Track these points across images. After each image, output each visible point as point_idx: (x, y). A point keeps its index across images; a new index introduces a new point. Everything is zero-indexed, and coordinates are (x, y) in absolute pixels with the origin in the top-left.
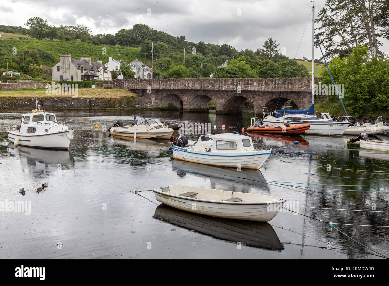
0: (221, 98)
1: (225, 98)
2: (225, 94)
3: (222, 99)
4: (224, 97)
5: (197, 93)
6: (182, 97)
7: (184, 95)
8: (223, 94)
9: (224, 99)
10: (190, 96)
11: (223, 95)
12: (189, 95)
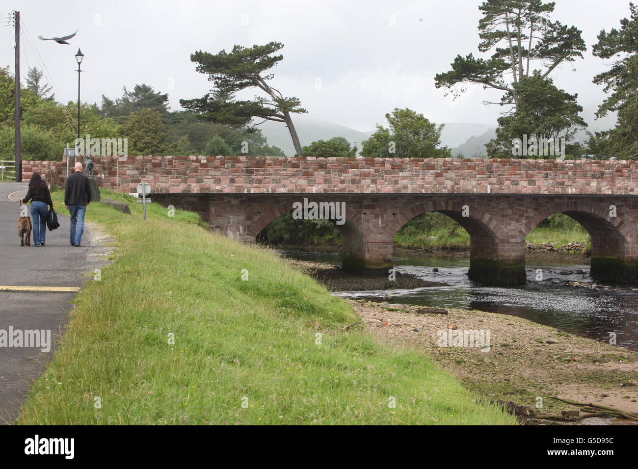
0: (516, 217)
1: (527, 218)
2: (527, 207)
3: (518, 221)
4: (525, 215)
5: (422, 205)
6: (360, 218)
7: (365, 211)
8: (523, 206)
9: (524, 221)
10: (394, 214)
11: (522, 208)
12: (390, 212)
